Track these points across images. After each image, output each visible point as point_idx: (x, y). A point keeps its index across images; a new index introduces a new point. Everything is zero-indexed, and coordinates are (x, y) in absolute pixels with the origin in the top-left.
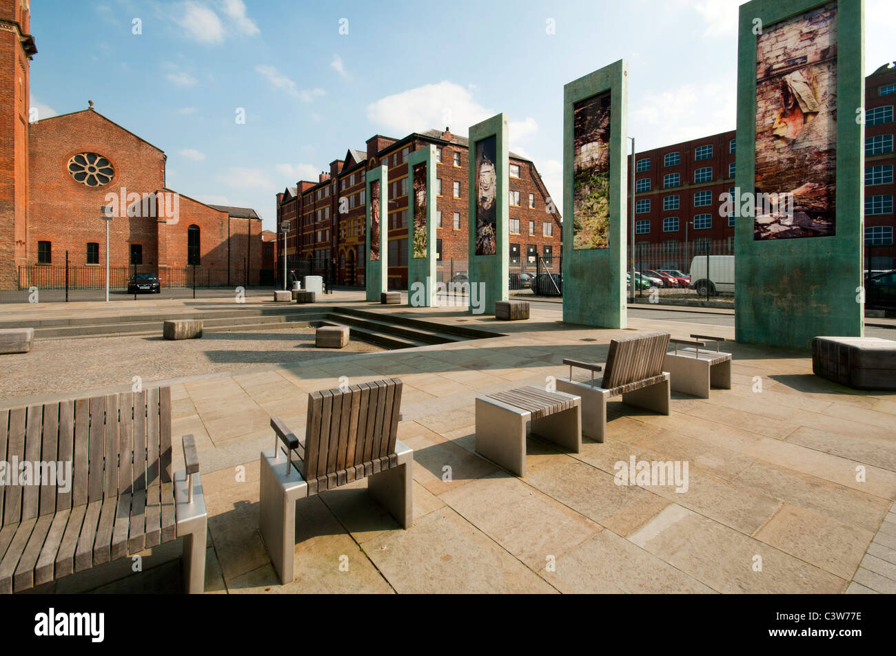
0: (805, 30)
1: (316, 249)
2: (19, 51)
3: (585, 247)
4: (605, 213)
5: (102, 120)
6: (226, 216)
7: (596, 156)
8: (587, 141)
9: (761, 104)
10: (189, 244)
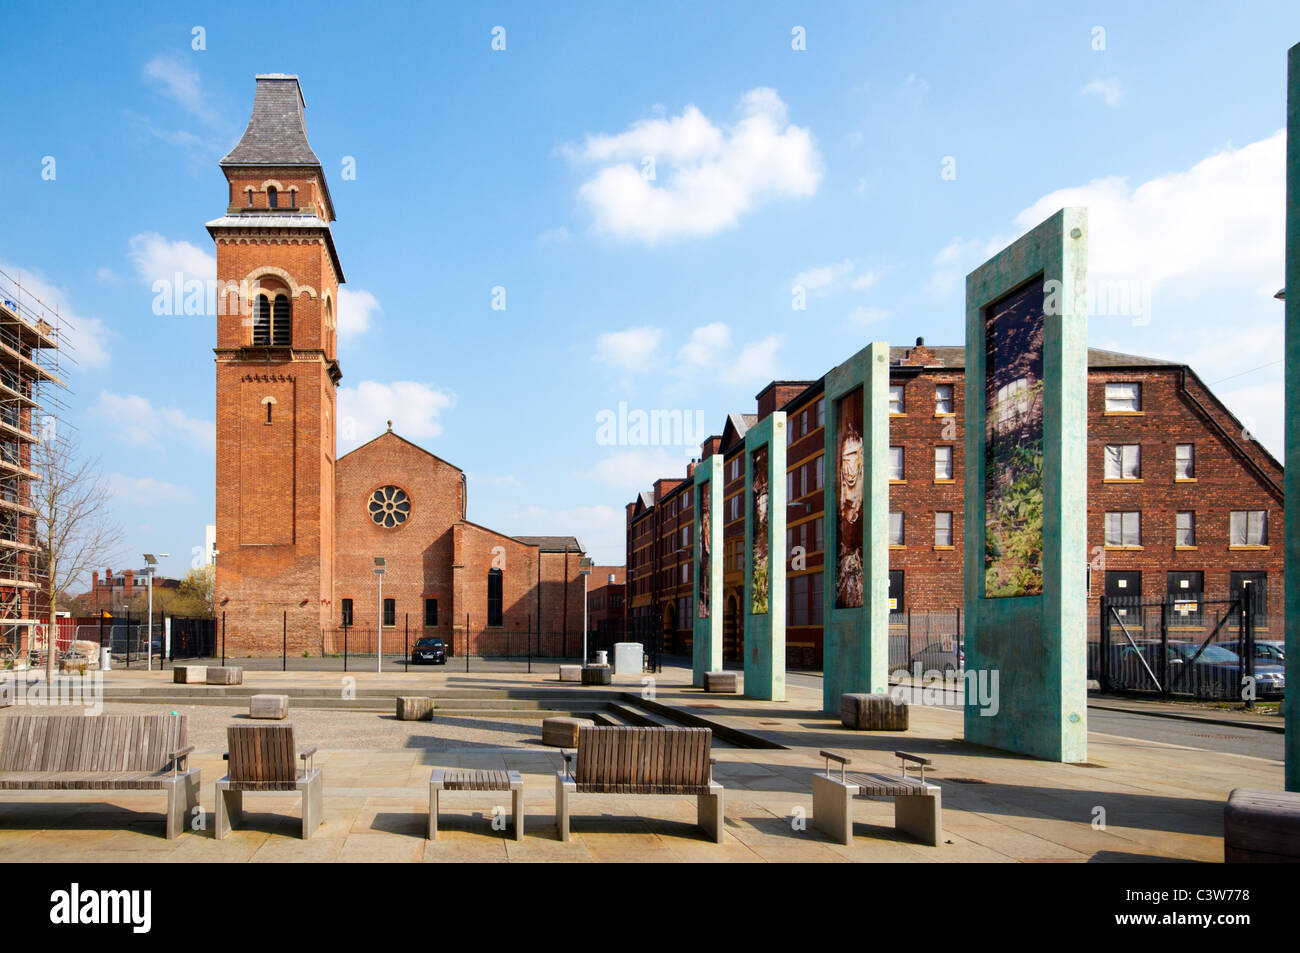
1: (679, 596)
2: (325, 380)
3: (1005, 591)
4: (1039, 523)
5: (399, 442)
6: (536, 551)
7: (1023, 407)
8: (1008, 379)
10: (490, 596)
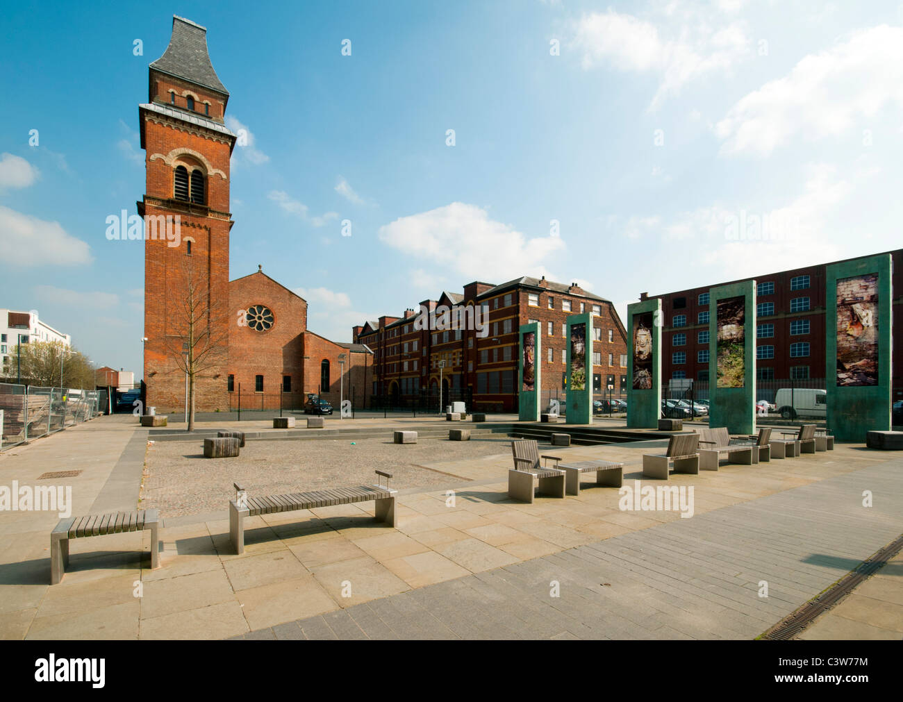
0: (862, 284)
3: (726, 386)
4: (741, 367)
7: (734, 333)
8: (727, 323)
9: (840, 317)
